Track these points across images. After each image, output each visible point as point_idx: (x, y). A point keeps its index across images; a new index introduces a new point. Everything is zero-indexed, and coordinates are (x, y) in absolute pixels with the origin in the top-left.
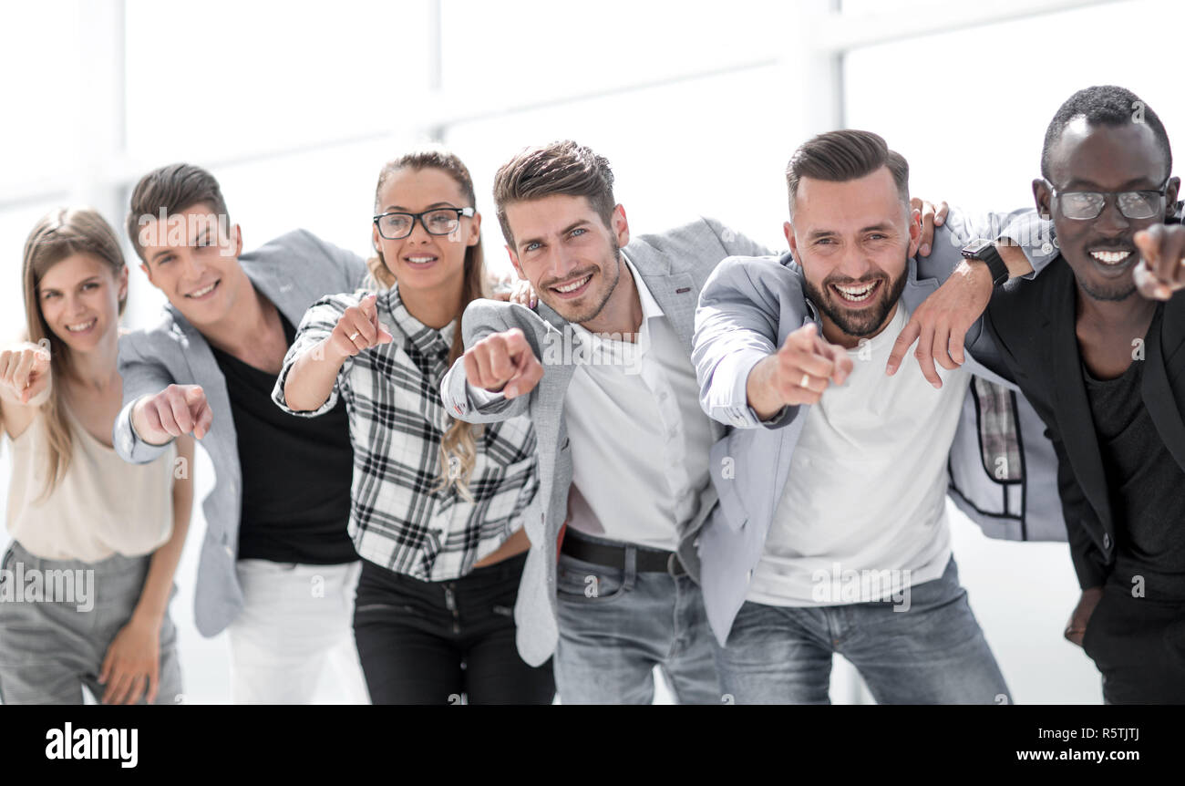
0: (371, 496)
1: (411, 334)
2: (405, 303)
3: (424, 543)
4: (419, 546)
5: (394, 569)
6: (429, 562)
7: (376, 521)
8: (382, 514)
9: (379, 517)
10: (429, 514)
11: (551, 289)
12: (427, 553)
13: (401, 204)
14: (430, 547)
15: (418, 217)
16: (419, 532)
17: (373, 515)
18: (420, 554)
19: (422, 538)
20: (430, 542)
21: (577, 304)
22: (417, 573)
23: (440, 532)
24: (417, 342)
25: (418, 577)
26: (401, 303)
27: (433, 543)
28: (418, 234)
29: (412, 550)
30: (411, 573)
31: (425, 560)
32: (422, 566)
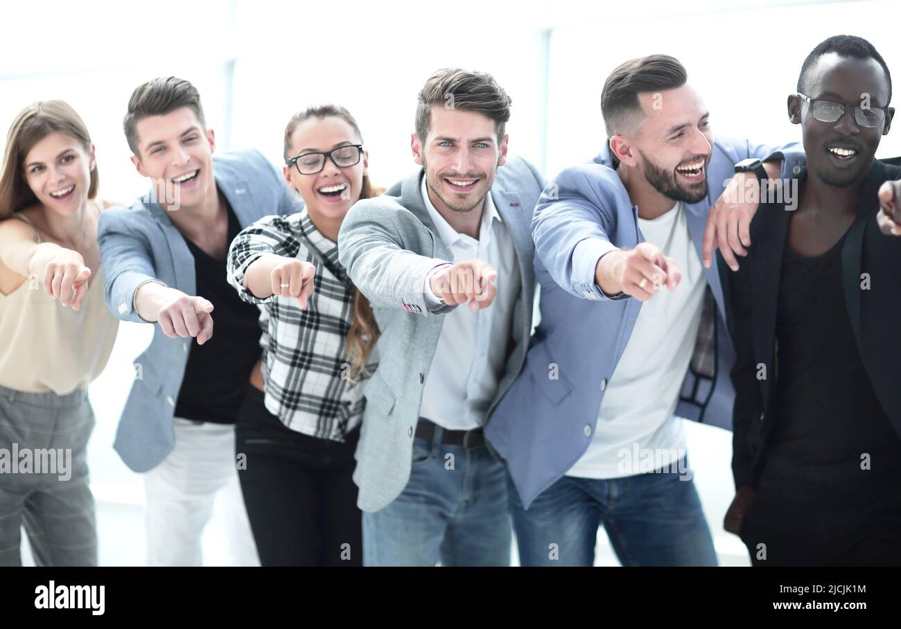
0: (299, 383)
1: (324, 251)
2: (318, 227)
3: (338, 413)
4: (334, 416)
5: (319, 436)
6: (343, 427)
7: (304, 402)
8: (308, 396)
9: (305, 399)
10: (342, 390)
11: (445, 179)
12: (341, 419)
13: (312, 147)
14: (343, 415)
15: (328, 155)
16: (334, 405)
17: (301, 398)
18: (336, 422)
19: (336, 409)
20: (342, 412)
21: (462, 197)
22: (335, 436)
23: (349, 403)
24: (330, 257)
25: (337, 439)
26: (315, 228)
27: (344, 412)
28: (330, 168)
29: (329, 419)
30: (331, 437)
31: (340, 426)
32: (339, 431)
